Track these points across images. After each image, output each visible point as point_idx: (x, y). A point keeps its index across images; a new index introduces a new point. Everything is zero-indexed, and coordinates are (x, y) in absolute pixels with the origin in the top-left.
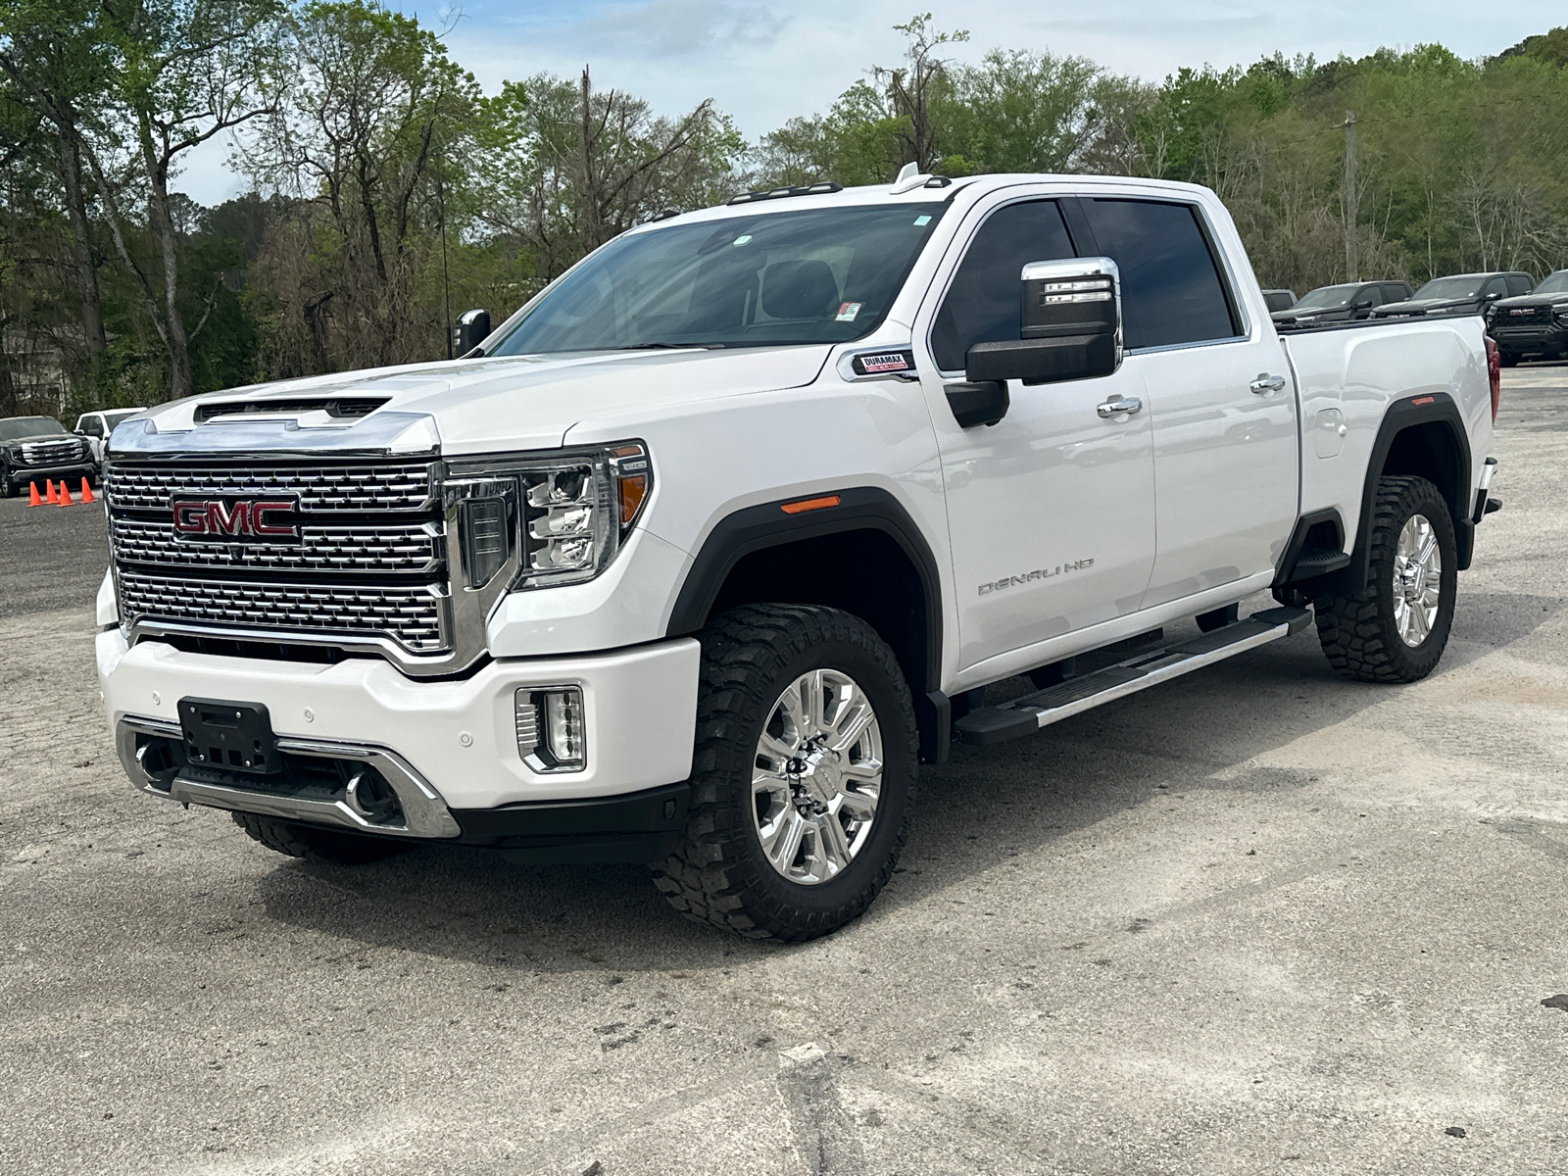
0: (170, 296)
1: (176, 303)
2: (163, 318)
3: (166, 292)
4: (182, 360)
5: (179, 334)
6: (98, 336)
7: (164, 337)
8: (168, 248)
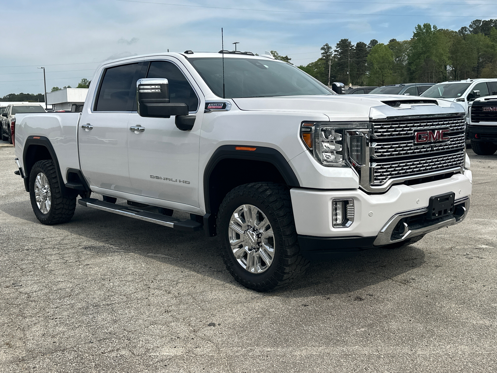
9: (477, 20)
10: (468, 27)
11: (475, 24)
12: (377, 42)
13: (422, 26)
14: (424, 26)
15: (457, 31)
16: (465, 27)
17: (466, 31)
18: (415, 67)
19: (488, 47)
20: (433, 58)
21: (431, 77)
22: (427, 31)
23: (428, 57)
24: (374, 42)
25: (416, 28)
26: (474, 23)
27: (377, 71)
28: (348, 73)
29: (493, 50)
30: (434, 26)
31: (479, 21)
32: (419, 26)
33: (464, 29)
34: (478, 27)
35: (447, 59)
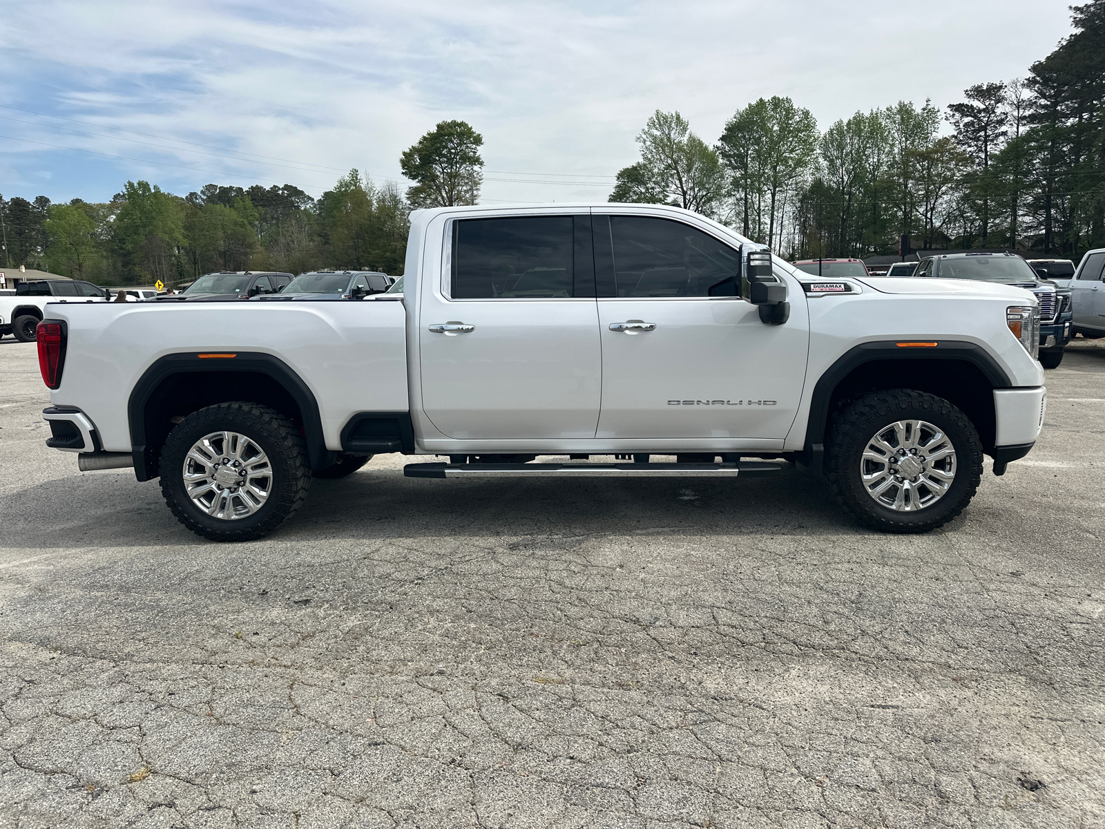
9: (211, 185)
10: (199, 194)
11: (209, 190)
12: (47, 200)
13: (136, 185)
14: (139, 184)
15: (184, 198)
16: (195, 193)
17: (196, 199)
18: (132, 245)
19: (236, 224)
20: (160, 235)
21: (159, 262)
22: (144, 192)
23: (151, 233)
24: (42, 201)
25: (126, 186)
26: (207, 189)
27: (67, 248)
28: (4, 248)
29: (243, 229)
30: (155, 186)
31: (215, 187)
32: (131, 185)
33: (193, 195)
34: (213, 194)
35: (181, 237)
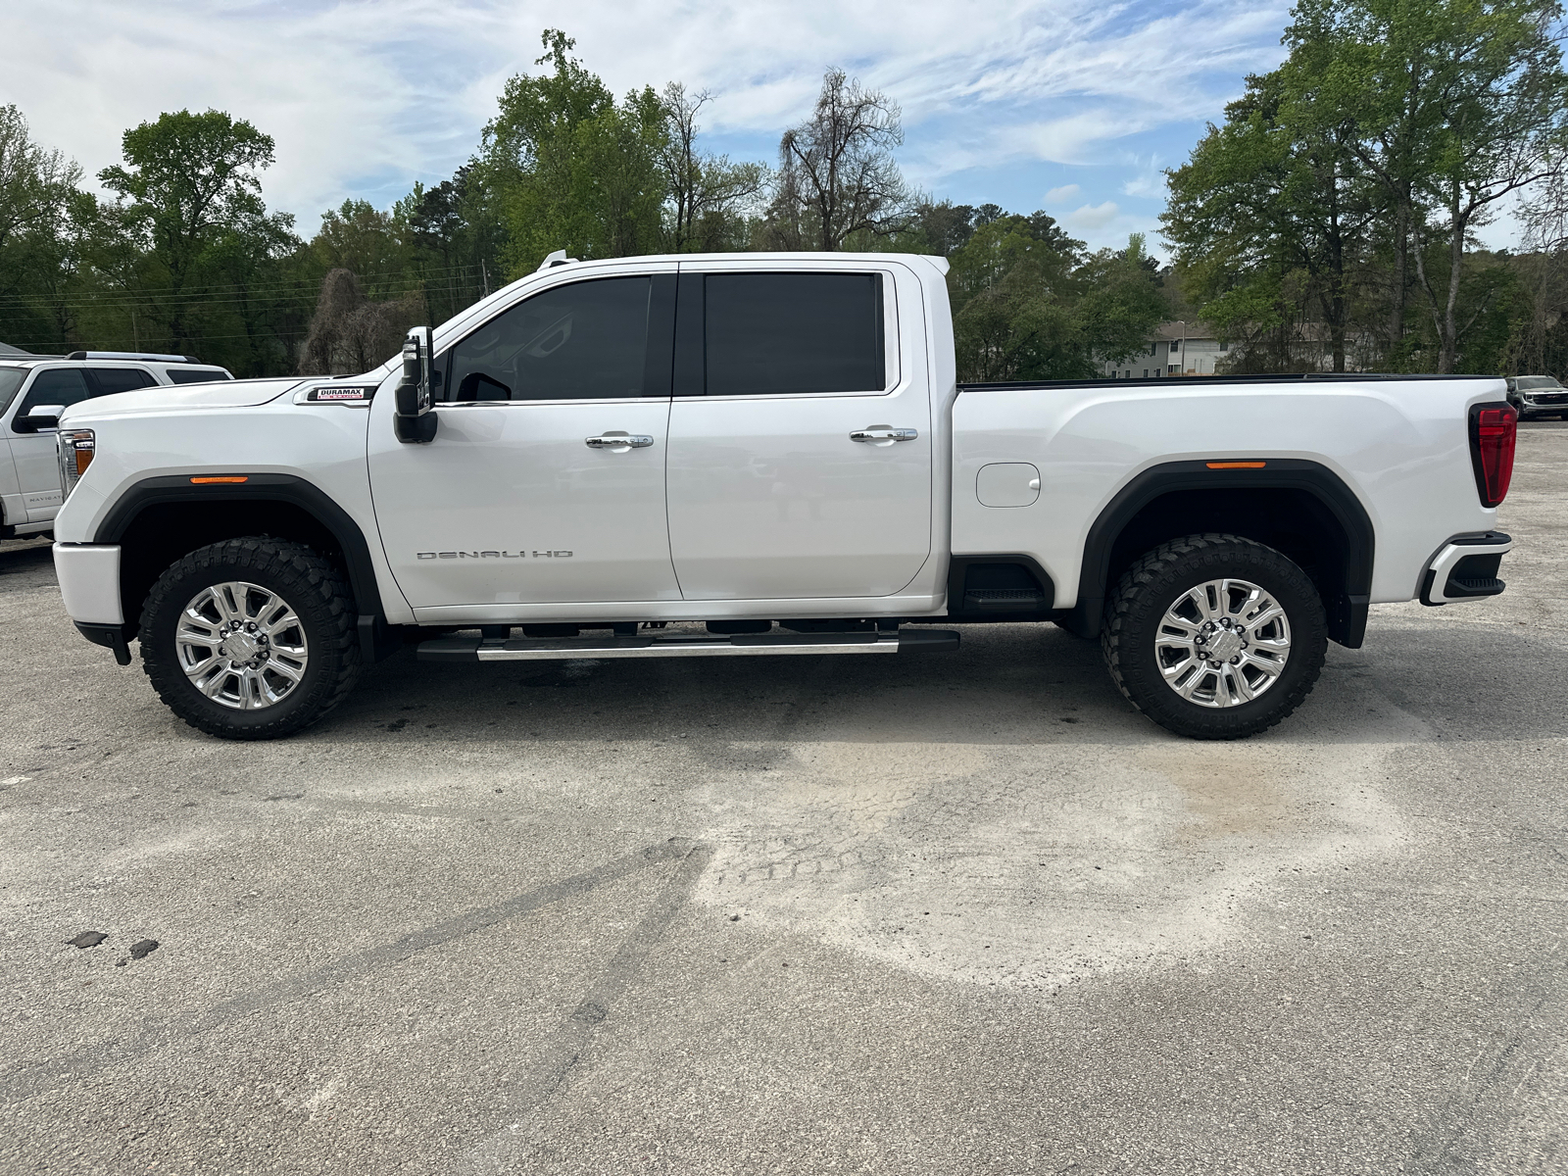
0: (1450, 305)
1: (1453, 311)
2: (1442, 319)
3: (1448, 303)
4: (1449, 348)
5: (1451, 331)
6: (1398, 331)
7: (1440, 332)
8: (1455, 273)
